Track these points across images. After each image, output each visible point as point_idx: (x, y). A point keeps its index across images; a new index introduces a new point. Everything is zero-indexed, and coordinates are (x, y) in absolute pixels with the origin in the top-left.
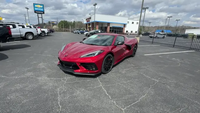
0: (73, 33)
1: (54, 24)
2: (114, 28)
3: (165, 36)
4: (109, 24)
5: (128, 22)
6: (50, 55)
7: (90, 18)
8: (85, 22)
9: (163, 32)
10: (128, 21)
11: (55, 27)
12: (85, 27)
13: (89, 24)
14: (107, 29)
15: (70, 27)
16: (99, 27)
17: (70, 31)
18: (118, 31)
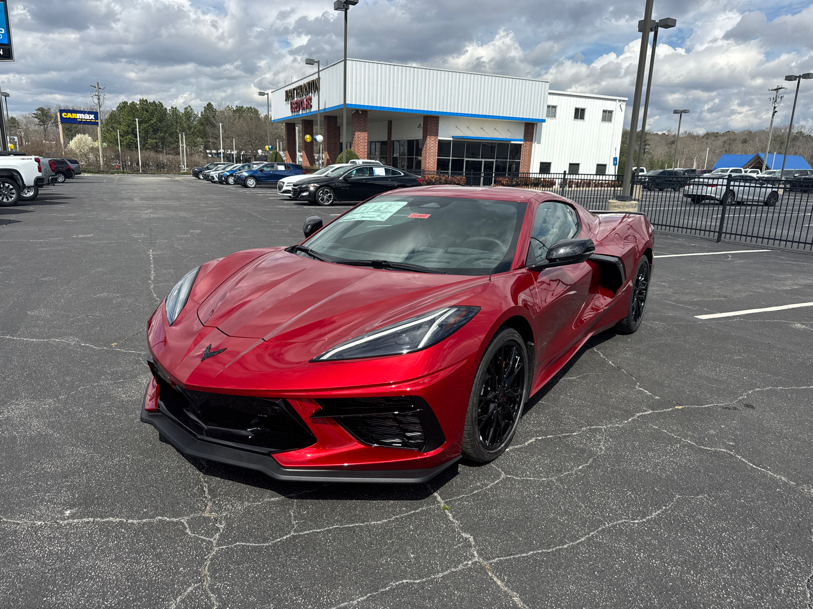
0: (207, 178)
1: (72, 126)
2: (461, 145)
3: (781, 192)
4: (430, 121)
5: (552, 110)
6: (72, 341)
7: (314, 86)
8: (281, 110)
9: (758, 164)
10: (553, 100)
11: (80, 142)
12: (279, 145)
13: (308, 125)
14: (419, 153)
15: (183, 145)
16: (370, 143)
17: (184, 168)
18: (489, 166)
